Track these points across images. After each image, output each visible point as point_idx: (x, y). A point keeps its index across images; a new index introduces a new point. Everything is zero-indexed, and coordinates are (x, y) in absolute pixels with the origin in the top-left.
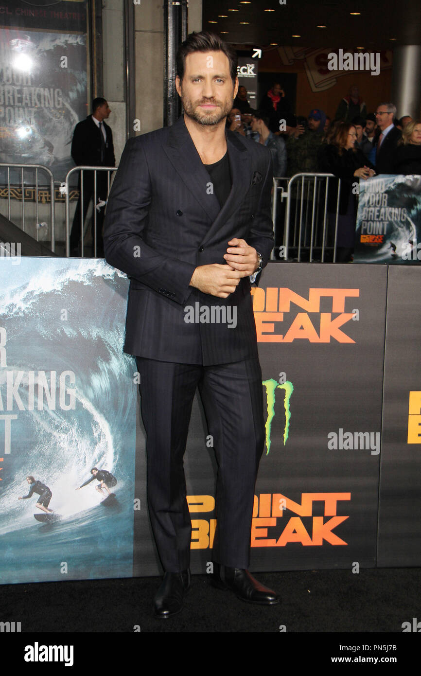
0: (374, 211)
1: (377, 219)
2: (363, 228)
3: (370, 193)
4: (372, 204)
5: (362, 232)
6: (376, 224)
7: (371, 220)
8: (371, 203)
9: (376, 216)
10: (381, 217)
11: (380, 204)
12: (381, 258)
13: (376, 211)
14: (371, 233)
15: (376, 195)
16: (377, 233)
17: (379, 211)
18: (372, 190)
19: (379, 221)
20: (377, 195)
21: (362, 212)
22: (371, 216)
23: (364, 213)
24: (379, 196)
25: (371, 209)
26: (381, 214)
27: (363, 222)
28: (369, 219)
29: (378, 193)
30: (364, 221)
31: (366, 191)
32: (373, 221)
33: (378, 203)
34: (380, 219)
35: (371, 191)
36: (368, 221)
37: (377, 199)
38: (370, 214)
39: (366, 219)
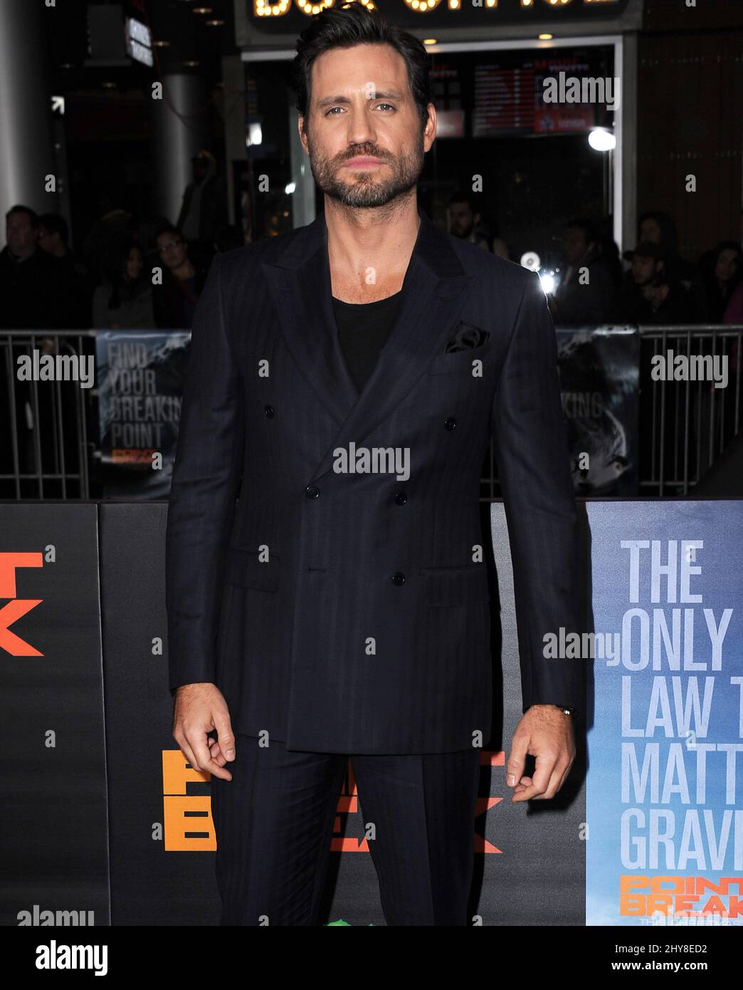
0: (133, 403)
1: (141, 419)
2: (114, 435)
3: (120, 370)
4: (126, 390)
5: (114, 444)
6: (140, 428)
7: (128, 421)
8: (122, 388)
9: (137, 413)
10: (147, 415)
11: (142, 390)
12: (158, 493)
13: (136, 404)
14: (131, 445)
15: (131, 374)
16: (143, 445)
17: (142, 403)
18: (123, 364)
19: (146, 423)
20: (134, 373)
21: (109, 406)
22: (128, 412)
23: (112, 407)
24: (138, 374)
25: (124, 399)
26: (147, 408)
27: (114, 426)
28: (125, 419)
29: (135, 367)
30: (113, 422)
31: (110, 365)
32: (134, 423)
33: (138, 388)
34: (146, 418)
35: (120, 365)
36: (122, 422)
37: (135, 380)
38: (125, 409)
39: (118, 419)
